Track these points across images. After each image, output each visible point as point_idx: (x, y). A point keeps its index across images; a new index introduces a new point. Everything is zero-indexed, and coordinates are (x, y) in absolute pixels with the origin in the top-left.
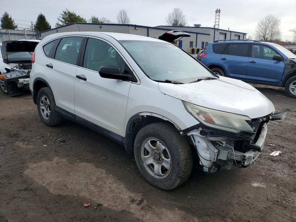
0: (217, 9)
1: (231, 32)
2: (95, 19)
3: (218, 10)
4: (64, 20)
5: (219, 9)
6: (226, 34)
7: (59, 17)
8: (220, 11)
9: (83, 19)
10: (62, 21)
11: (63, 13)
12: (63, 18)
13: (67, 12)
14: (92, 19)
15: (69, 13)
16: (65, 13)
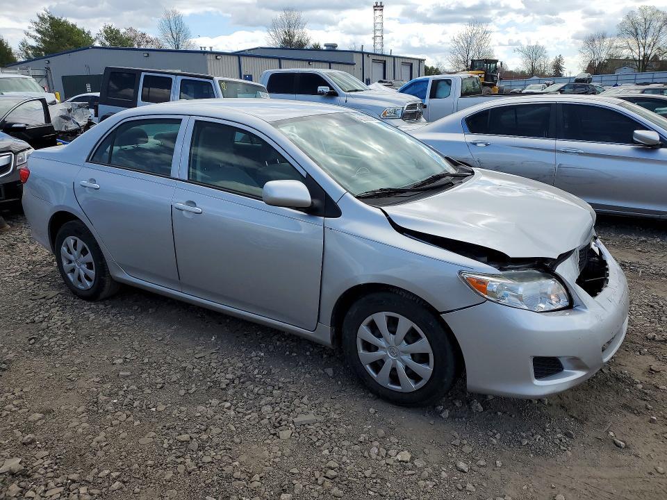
0: (377, 3)
1: (394, 57)
2: (112, 31)
3: (379, 4)
4: (39, 36)
5: (381, 3)
6: (385, 61)
7: (27, 30)
8: (383, 6)
9: (84, 32)
10: (35, 38)
11: (37, 20)
12: (38, 31)
13: (46, 17)
14: (106, 32)
15: (52, 18)
16: (42, 19)
